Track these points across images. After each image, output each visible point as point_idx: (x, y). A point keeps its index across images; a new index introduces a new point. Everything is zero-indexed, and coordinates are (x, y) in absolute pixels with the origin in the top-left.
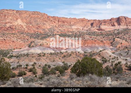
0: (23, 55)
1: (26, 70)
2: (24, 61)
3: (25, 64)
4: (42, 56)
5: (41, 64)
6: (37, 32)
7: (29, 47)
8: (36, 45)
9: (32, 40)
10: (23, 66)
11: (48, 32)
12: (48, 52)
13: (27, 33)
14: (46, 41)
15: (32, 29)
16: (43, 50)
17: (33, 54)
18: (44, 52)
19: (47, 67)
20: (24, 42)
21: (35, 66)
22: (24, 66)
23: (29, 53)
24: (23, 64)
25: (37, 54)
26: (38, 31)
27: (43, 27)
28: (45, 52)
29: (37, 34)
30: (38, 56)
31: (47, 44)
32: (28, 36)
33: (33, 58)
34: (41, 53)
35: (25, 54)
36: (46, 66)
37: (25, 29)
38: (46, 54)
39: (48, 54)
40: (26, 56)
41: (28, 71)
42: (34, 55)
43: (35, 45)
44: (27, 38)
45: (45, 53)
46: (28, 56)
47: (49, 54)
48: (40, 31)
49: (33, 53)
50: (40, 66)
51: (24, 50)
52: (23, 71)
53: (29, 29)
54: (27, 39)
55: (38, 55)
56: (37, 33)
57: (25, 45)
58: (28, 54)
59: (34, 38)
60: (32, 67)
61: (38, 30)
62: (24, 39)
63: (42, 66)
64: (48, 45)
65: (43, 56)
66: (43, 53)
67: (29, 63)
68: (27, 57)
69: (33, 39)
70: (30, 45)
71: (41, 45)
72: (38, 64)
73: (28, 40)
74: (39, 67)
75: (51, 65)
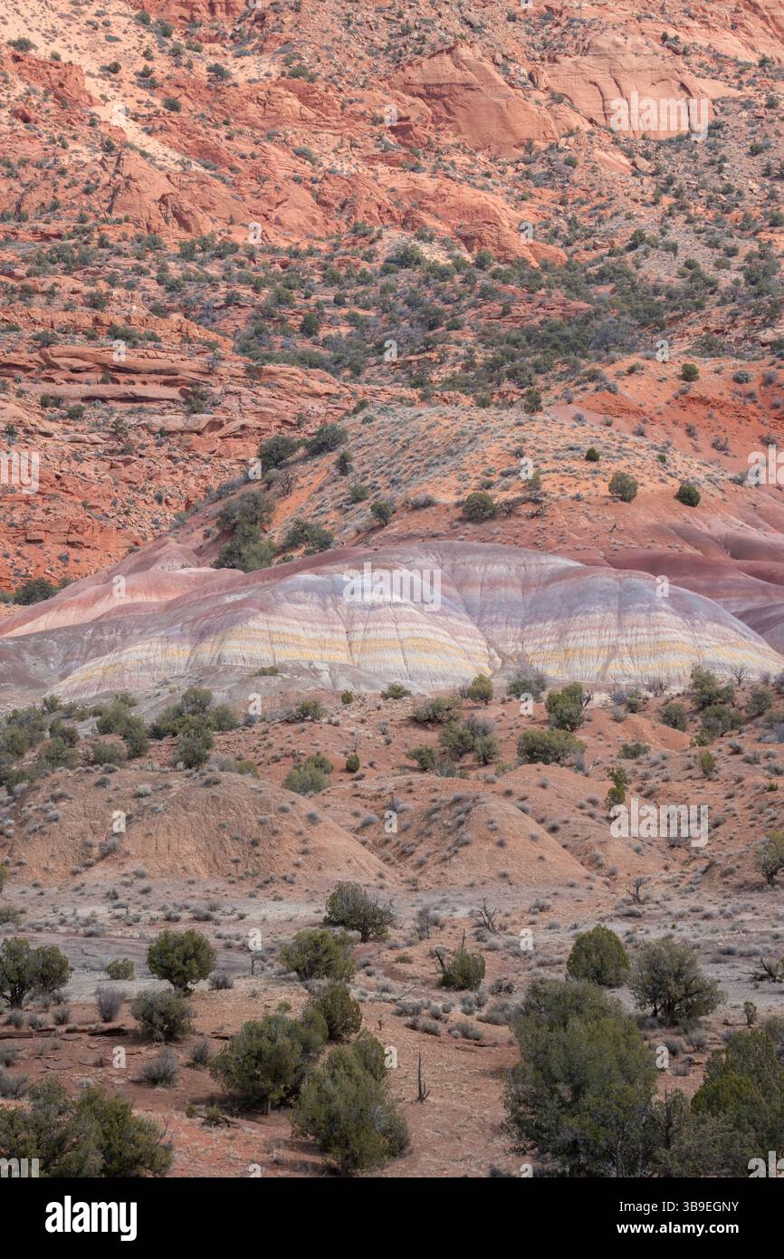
0: (85, 729)
1: (156, 1079)
2: (103, 876)
3: (136, 941)
4: (508, 755)
5: (484, 925)
6: (407, 222)
7: (229, 559)
8: (383, 514)
9: (287, 408)
10: (82, 990)
11: (647, 219)
12: (631, 671)
13: (173, 237)
14: (591, 433)
15: (281, 161)
16: (535, 614)
17: (306, 713)
18: (557, 674)
19: (626, 1000)
20: (121, 448)
21: (359, 987)
22: (119, 972)
23: (219, 697)
24: (91, 931)
25: (402, 710)
26: (421, 200)
27: (530, 115)
28: (584, 671)
29: (405, 279)
30: (424, 762)
31: (623, 490)
32: (206, 315)
33: (309, 787)
34: (480, 693)
35: (147, 714)
36: (602, 978)
37: (133, 164)
38: (600, 698)
39: (630, 704)
40: (161, 751)
41: (208, 1083)
42: (323, 741)
43: (362, 515)
44: (190, 366)
45: (575, 694)
46: (194, 761)
47: (672, 719)
48: (469, 195)
49: (305, 689)
50: (460, 977)
51: (120, 626)
52: (91, 1100)
53: (209, 156)
54: (169, 377)
55: (428, 738)
56: (392, 239)
57: (145, 516)
58: (198, 702)
59: (334, 367)
60: (294, 1000)
61: (427, 183)
62: (112, 371)
63: (522, 980)
64: (639, 515)
65: (534, 752)
66: (517, 689)
67: (234, 899)
68: (177, 782)
69: (320, 382)
70: (256, 514)
71: (477, 512)
72: (427, 924)
73: (194, 399)
74: (454, 1006)
75: (708, 971)
